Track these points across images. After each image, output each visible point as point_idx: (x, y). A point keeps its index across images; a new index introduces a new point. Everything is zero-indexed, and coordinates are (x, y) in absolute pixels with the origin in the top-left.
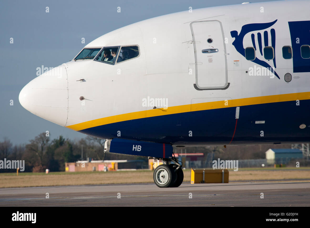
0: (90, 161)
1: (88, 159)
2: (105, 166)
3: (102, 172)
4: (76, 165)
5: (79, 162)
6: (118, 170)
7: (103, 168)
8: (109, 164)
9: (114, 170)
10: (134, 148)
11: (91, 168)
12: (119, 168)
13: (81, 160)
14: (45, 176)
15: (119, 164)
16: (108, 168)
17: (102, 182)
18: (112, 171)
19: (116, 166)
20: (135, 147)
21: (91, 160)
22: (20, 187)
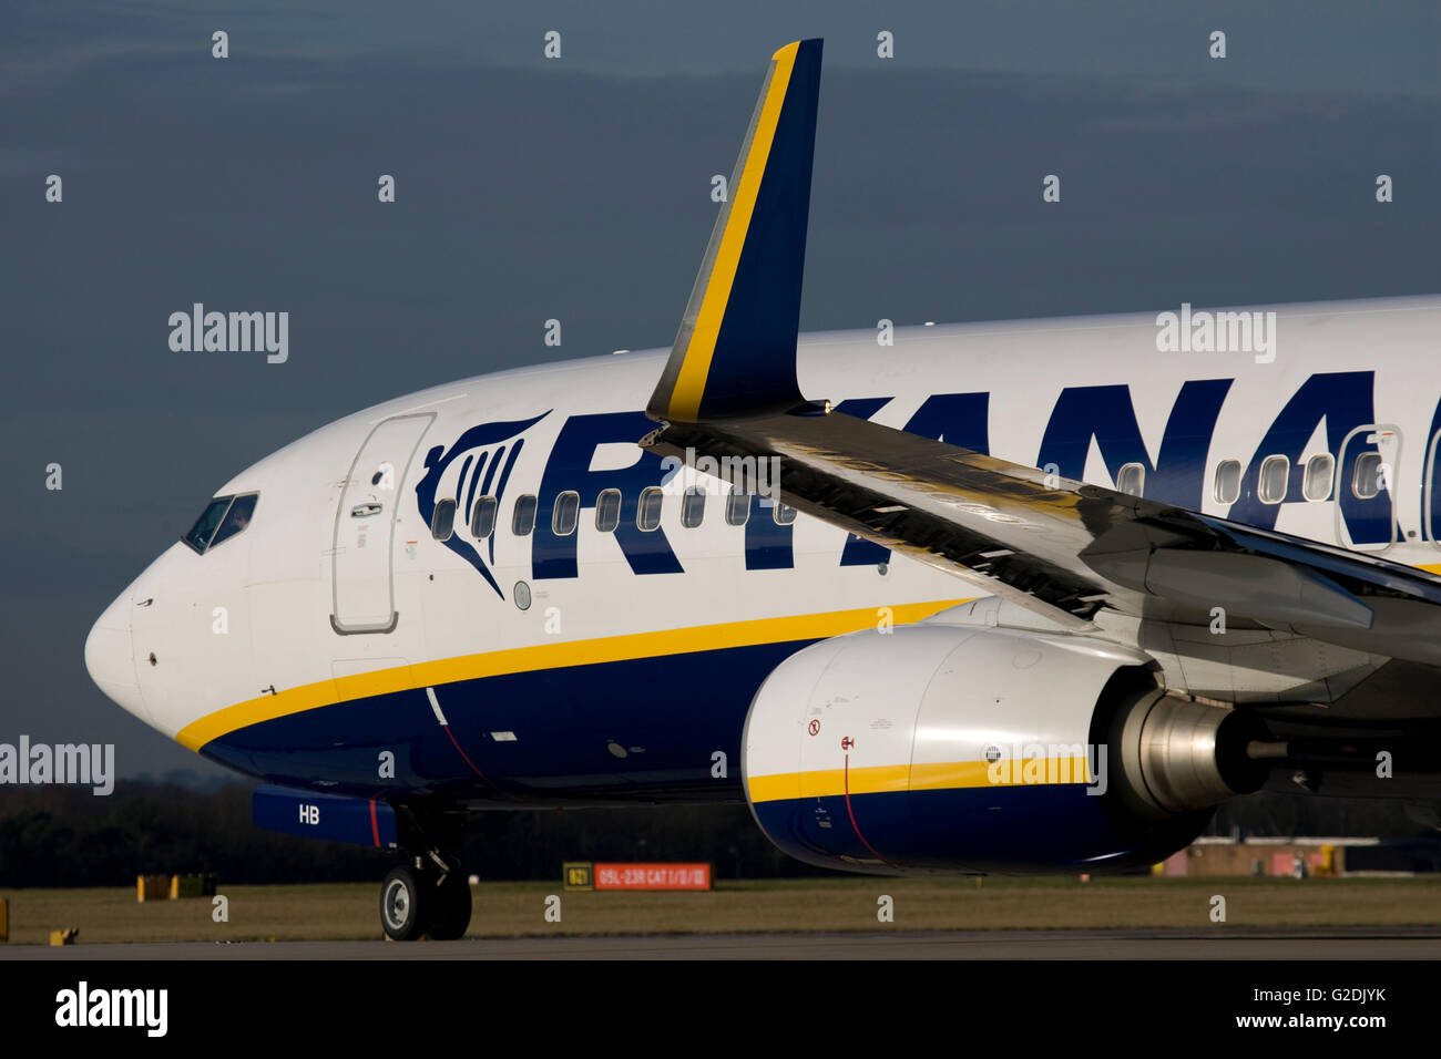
0: (1242, 840)
1: (1236, 830)
2: (1297, 857)
3: (1288, 881)
4: (1190, 854)
5: (1203, 841)
6: (1346, 875)
7: (1288, 866)
8: (1315, 849)
9: (1329, 875)
10: (302, 814)
11: (1244, 866)
12: (1349, 867)
13: (1208, 835)
14: (1079, 891)
15: (1349, 850)
16: (1311, 867)
17: (1290, 919)
18: (1323, 879)
19: (1340, 858)
20: (304, 810)
21: (1246, 836)
22: (985, 930)
